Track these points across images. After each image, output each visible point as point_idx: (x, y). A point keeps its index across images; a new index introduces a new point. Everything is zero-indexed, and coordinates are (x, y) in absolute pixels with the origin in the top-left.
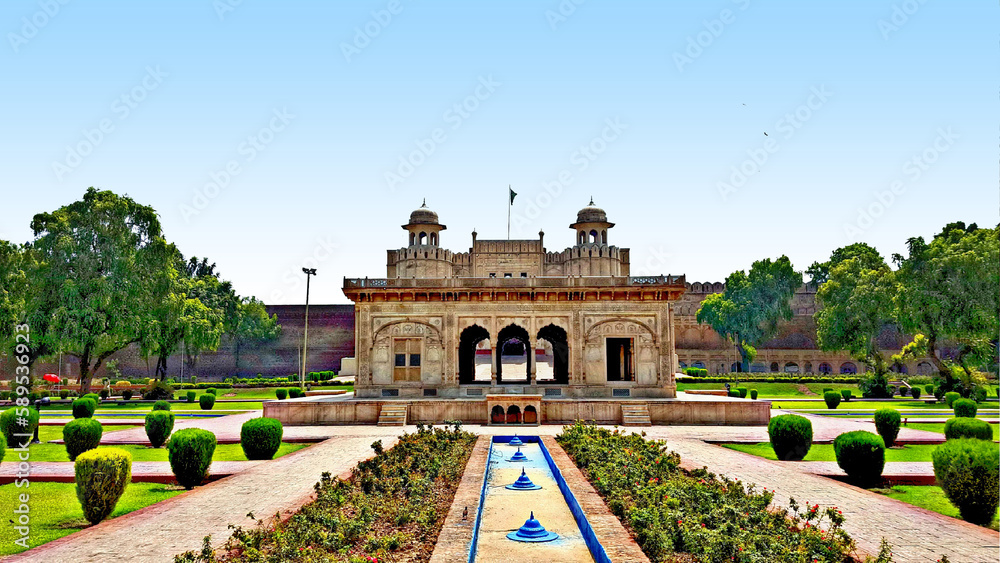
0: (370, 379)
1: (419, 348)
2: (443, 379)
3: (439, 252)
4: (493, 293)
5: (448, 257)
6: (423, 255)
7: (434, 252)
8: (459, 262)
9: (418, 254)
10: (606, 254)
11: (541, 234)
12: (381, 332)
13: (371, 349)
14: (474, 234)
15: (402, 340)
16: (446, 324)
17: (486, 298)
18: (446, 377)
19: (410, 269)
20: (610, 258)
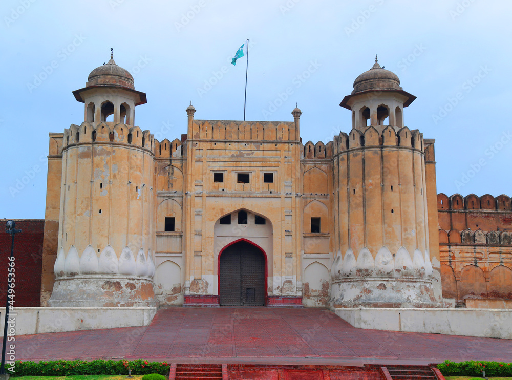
3: (134, 133)
5: (147, 142)
6: (106, 135)
7: (126, 132)
8: (165, 154)
9: (98, 135)
10: (407, 142)
11: (297, 114)
14: (190, 111)
20: (413, 148)
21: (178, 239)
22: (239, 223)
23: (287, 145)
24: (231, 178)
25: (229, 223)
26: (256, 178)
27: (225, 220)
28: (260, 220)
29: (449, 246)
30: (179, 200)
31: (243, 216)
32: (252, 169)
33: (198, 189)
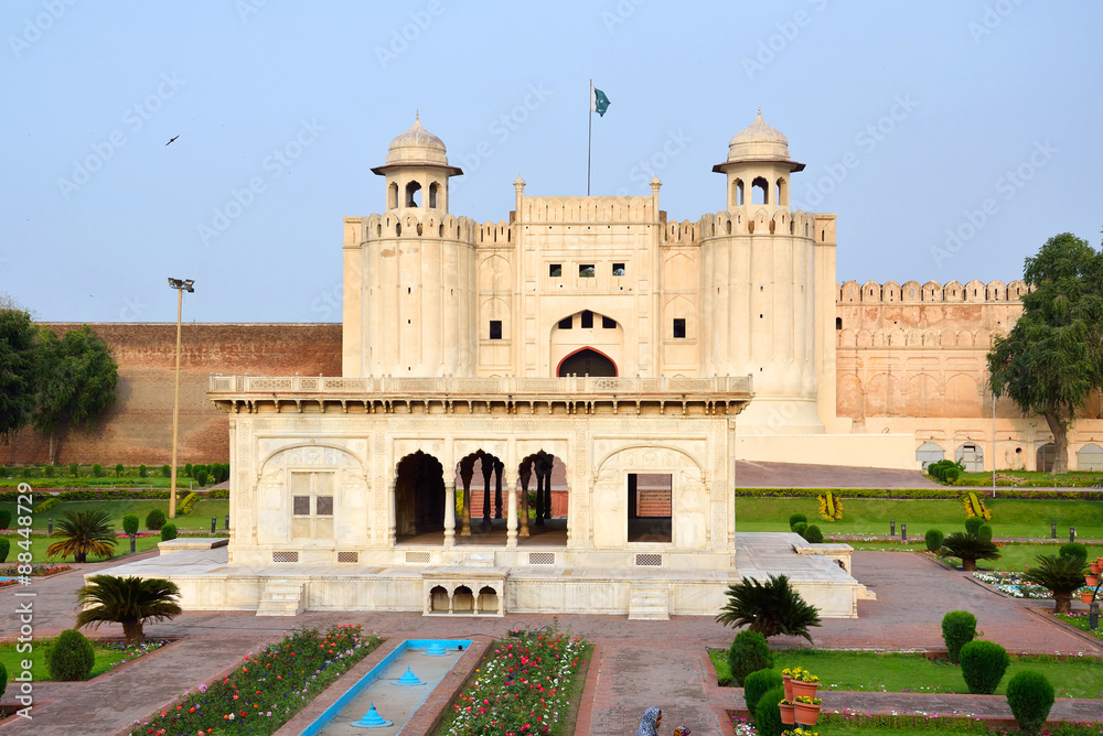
0: (254, 535)
1: (331, 488)
2: (369, 536)
4: (447, 403)
9: (404, 228)
12: (271, 461)
13: (255, 488)
15: (304, 473)
16: (373, 450)
17: (436, 409)
18: (373, 533)
19: (389, 259)
20: (792, 236)
21: (507, 348)
22: (583, 327)
23: (642, 227)
24: (570, 270)
25: (570, 327)
26: (603, 270)
27: (566, 324)
28: (609, 323)
29: (857, 350)
30: (505, 298)
31: (587, 318)
32: (597, 258)
33: (530, 286)
